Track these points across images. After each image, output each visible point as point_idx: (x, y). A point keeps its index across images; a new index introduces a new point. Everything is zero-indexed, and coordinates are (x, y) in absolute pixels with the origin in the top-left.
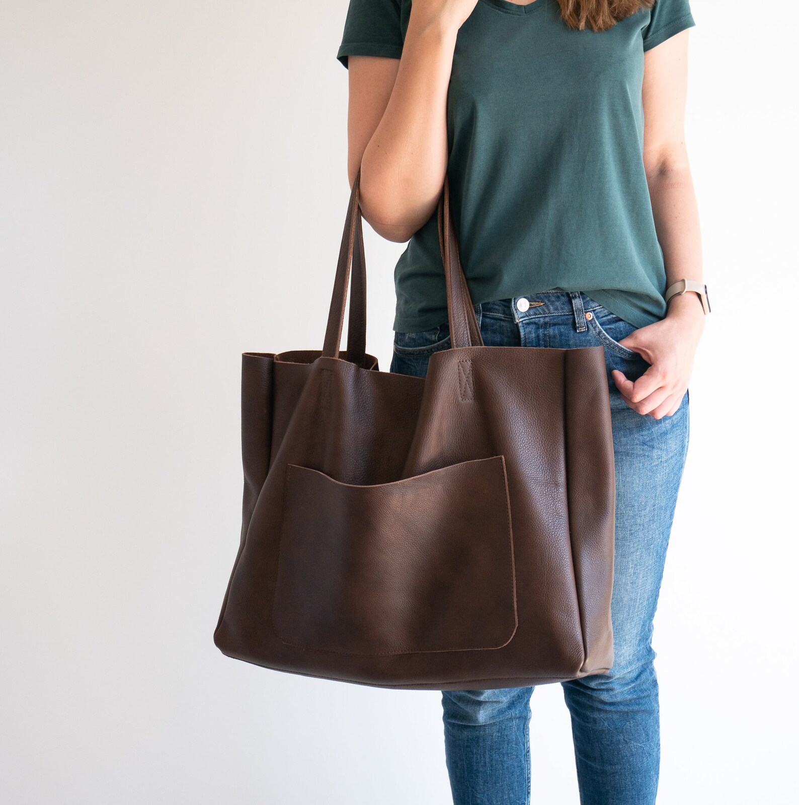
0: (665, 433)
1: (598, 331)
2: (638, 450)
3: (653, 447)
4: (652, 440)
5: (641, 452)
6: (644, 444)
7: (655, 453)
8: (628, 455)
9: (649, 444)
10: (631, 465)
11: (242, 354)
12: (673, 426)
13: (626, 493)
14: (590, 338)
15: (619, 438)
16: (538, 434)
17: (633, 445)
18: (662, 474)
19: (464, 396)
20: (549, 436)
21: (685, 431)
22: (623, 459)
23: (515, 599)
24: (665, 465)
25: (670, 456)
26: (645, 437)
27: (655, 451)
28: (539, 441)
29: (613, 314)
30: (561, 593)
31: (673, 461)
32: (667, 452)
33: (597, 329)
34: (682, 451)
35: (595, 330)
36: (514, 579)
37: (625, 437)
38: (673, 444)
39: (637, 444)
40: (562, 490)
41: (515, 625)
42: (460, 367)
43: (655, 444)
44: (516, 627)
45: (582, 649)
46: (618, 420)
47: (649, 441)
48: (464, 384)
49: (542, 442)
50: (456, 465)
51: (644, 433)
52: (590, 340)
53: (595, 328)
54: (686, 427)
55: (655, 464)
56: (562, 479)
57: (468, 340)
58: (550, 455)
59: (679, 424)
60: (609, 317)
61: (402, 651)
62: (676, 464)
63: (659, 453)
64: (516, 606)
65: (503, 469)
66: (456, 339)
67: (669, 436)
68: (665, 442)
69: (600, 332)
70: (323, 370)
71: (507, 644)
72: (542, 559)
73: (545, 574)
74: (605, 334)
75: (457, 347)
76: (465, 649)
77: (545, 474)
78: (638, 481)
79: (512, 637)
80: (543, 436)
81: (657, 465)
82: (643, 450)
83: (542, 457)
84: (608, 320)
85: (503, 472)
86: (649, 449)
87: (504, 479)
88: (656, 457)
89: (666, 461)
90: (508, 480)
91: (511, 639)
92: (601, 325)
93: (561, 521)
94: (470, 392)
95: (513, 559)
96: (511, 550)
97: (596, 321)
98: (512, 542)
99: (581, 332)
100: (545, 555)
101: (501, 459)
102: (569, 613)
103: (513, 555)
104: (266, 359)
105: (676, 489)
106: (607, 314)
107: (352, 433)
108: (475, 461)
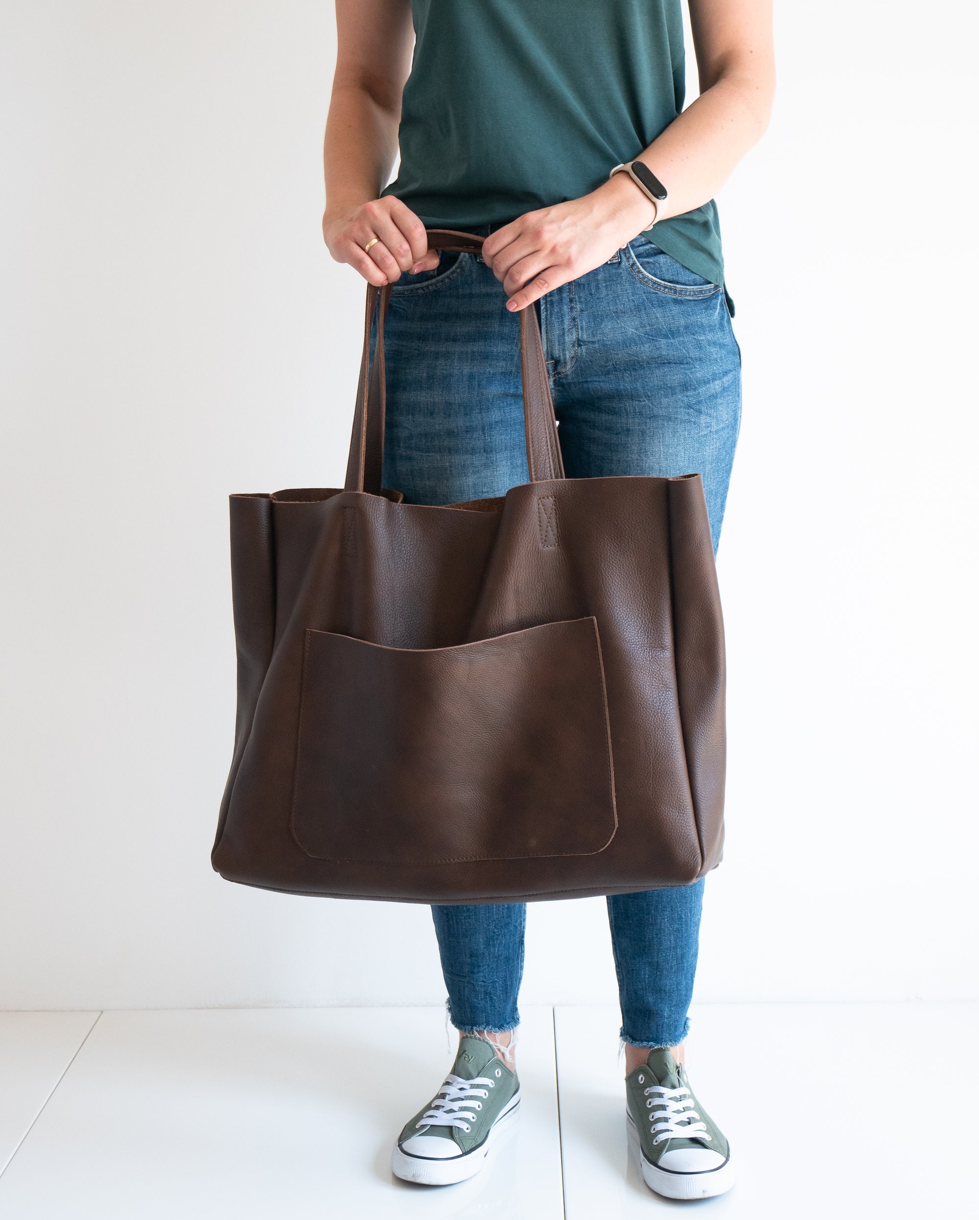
0: (714, 396)
1: (631, 262)
2: (682, 414)
3: (700, 412)
4: (700, 402)
5: (687, 417)
6: (689, 407)
7: (703, 419)
8: (670, 419)
9: (695, 408)
10: (675, 432)
11: (230, 496)
12: (724, 389)
13: (668, 468)
14: (621, 271)
15: (660, 399)
16: (638, 586)
17: (676, 407)
18: (711, 447)
19: (545, 541)
20: (652, 587)
21: (737, 399)
22: (664, 424)
23: (614, 794)
24: (715, 436)
25: (722, 426)
26: (691, 399)
27: (703, 417)
28: (640, 594)
29: (651, 243)
30: (671, 785)
31: (724, 434)
32: (717, 420)
33: (631, 260)
34: (735, 425)
35: (628, 262)
36: (612, 769)
37: (665, 398)
38: (724, 414)
39: (681, 407)
40: (668, 654)
41: (614, 825)
42: (541, 506)
43: (703, 409)
44: (616, 828)
45: (699, 851)
46: (657, 377)
47: (696, 404)
48: (545, 527)
49: (643, 595)
50: (538, 627)
51: (689, 393)
52: (621, 273)
53: (628, 259)
54: (738, 395)
55: (703, 433)
56: (668, 640)
57: (550, 471)
58: (654, 611)
59: (730, 389)
60: (647, 247)
61: (467, 858)
62: (728, 439)
63: (708, 420)
64: (615, 803)
65: (595, 633)
66: (535, 471)
67: (719, 401)
68: (715, 407)
69: (634, 264)
70: (346, 508)
71: (604, 848)
72: (646, 744)
73: (650, 763)
74: (640, 266)
75: (536, 480)
76: (550, 854)
77: (648, 636)
78: (683, 454)
79: (611, 840)
80: (645, 587)
81: (706, 435)
82: (688, 414)
83: (645, 614)
84: (645, 250)
85: (596, 637)
86: (696, 414)
87: (597, 646)
88: (704, 425)
89: (716, 432)
90: (602, 647)
91: (609, 843)
92: (637, 256)
93: (669, 694)
94: (552, 535)
95: (610, 744)
96: (607, 734)
97: (631, 250)
98: (608, 721)
99: (613, 263)
100: (650, 739)
101: (592, 620)
102: (681, 809)
103: (610, 740)
104: (264, 500)
105: (728, 471)
106: (644, 243)
107: (387, 584)
108: (562, 622)
